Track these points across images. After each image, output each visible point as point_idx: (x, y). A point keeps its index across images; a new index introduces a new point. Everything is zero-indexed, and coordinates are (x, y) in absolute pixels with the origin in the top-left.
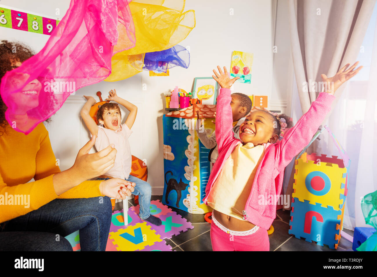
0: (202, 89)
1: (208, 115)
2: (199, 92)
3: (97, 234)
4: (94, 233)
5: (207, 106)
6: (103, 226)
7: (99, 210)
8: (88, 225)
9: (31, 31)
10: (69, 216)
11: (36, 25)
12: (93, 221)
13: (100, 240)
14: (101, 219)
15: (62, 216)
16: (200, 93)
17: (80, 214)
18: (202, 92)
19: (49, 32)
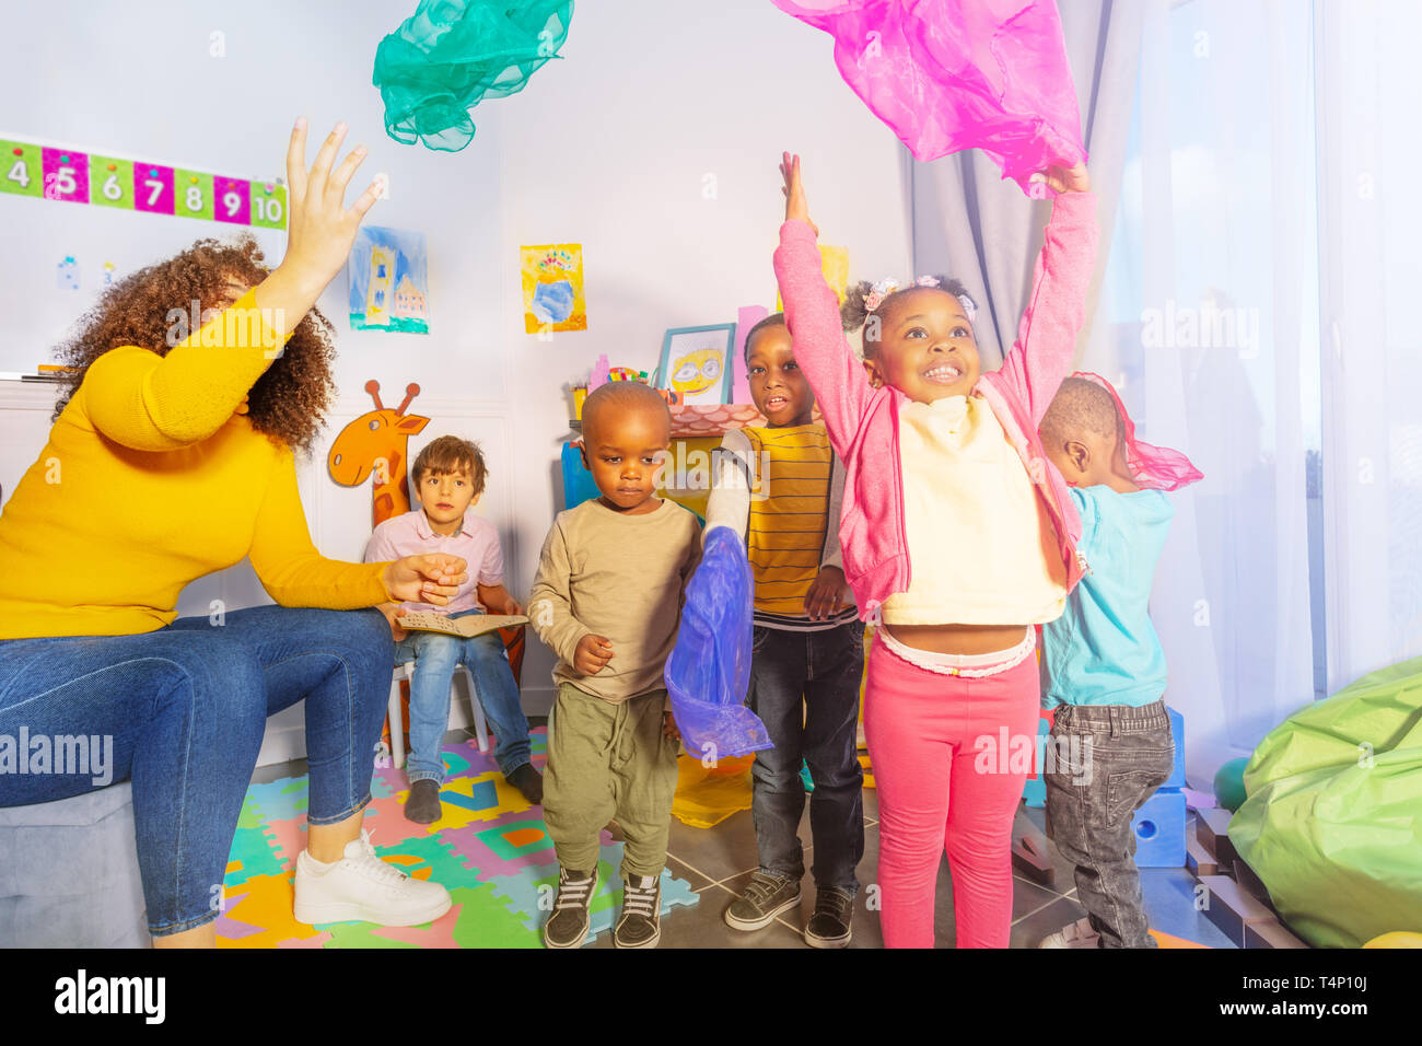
0: (686, 364)
1: (693, 429)
2: (677, 373)
3: (344, 707)
4: (338, 704)
5: (694, 409)
6: (361, 687)
7: (351, 641)
8: (324, 679)
9: (184, 215)
10: (277, 653)
11: (197, 198)
12: (335, 670)
13: (354, 728)
14: (357, 667)
15: (261, 651)
16: (680, 375)
17: (303, 648)
18: (686, 373)
19: (231, 213)
